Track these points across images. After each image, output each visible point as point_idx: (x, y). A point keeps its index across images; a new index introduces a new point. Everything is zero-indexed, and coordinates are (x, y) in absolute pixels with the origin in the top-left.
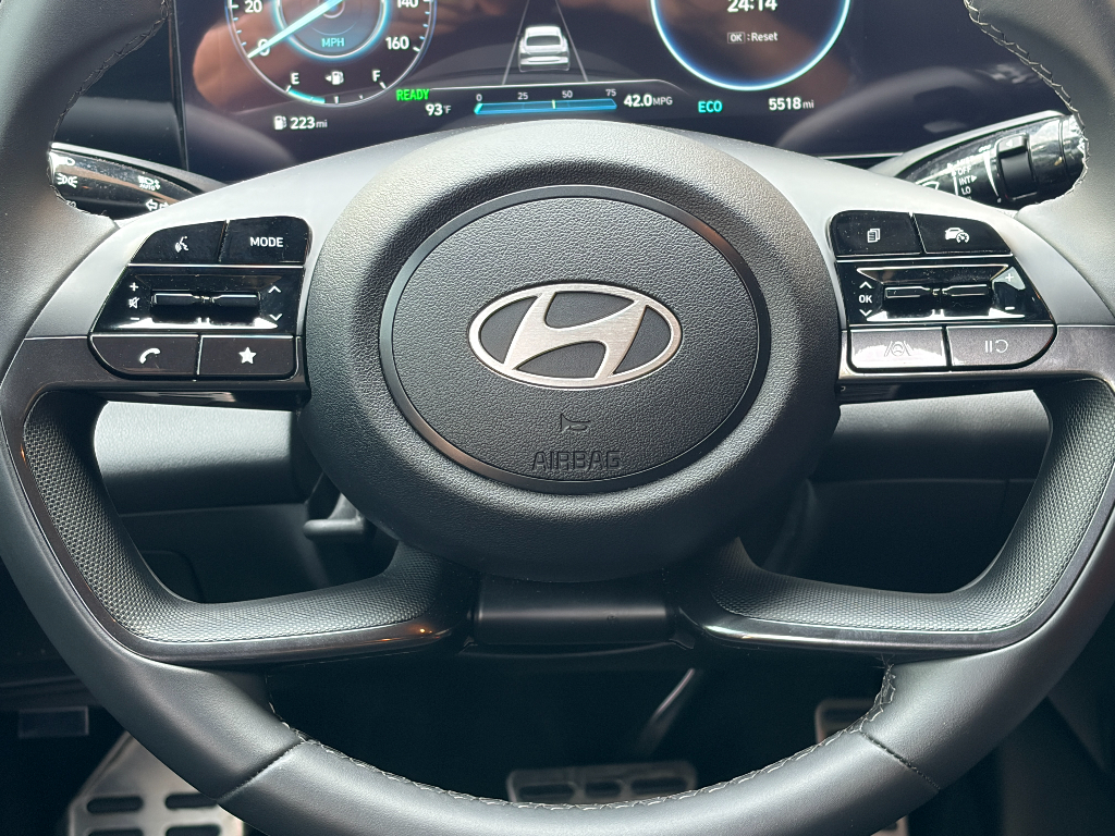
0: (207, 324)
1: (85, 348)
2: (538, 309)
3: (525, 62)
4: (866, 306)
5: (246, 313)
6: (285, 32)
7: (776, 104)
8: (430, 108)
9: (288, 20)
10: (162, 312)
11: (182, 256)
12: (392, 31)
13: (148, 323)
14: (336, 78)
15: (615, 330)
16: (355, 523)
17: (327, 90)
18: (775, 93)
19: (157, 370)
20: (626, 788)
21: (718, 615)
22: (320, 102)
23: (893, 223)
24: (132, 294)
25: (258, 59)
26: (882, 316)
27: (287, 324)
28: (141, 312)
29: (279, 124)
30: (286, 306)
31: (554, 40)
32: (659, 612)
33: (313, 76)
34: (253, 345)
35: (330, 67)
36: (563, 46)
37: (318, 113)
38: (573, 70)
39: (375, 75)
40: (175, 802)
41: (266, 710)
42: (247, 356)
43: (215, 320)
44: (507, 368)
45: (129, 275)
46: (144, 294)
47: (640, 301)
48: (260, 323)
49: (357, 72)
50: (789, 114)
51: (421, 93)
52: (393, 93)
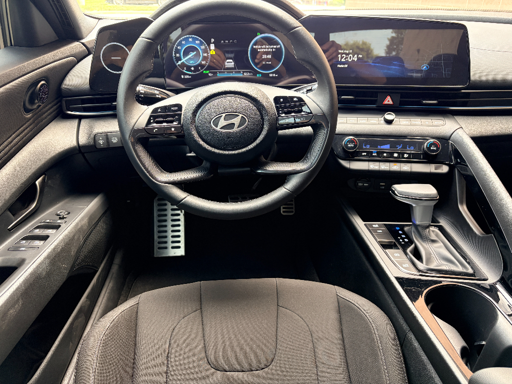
0: (166, 124)
1: (144, 130)
2: (223, 118)
3: (226, 66)
4: (281, 113)
5: (172, 122)
6: (183, 60)
7: (271, 75)
8: (209, 74)
9: (184, 58)
10: (157, 122)
11: (160, 112)
12: (203, 60)
13: (155, 125)
14: (193, 69)
15: (236, 121)
16: (194, 154)
17: (191, 71)
18: (271, 73)
19: (157, 133)
20: (248, 199)
21: (259, 169)
22: (191, 73)
23: (285, 98)
24: (151, 120)
25: (179, 65)
26: (284, 115)
27: (180, 123)
28: (153, 123)
29: (182, 77)
30: (179, 120)
31: (232, 62)
32: (249, 169)
33: (189, 68)
34: (174, 127)
35: (191, 67)
36: (233, 64)
37: (189, 75)
38: (234, 68)
39: (200, 68)
40: (173, 210)
41: (183, 190)
42: (173, 129)
43: (167, 123)
44: (218, 129)
45: (151, 116)
46: (153, 119)
47: (241, 115)
48: (175, 123)
49: (196, 67)
50: (273, 77)
51: (208, 72)
52: (203, 72)
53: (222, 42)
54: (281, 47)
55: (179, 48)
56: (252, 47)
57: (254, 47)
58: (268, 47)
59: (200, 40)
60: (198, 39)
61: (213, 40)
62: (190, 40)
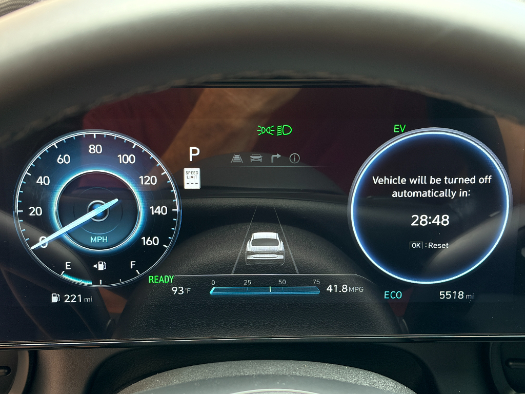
3: (251, 258)
6: (60, 232)
7: (444, 295)
8: (174, 290)
9: (64, 222)
12: (147, 232)
14: (101, 266)
17: (93, 275)
18: (444, 287)
22: (88, 283)
25: (39, 251)
29: (54, 299)
31: (273, 242)
33: (83, 264)
35: (97, 258)
36: (280, 247)
37: (85, 292)
38: (286, 267)
39: (132, 264)
49: (117, 261)
50: (454, 302)
51: (167, 279)
52: (145, 278)
53: (237, 158)
54: (496, 180)
55: (41, 181)
56: (368, 181)
57: (378, 181)
58: (438, 181)
59: (137, 151)
60: (127, 148)
61: (194, 152)
62: (94, 149)
